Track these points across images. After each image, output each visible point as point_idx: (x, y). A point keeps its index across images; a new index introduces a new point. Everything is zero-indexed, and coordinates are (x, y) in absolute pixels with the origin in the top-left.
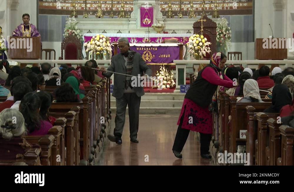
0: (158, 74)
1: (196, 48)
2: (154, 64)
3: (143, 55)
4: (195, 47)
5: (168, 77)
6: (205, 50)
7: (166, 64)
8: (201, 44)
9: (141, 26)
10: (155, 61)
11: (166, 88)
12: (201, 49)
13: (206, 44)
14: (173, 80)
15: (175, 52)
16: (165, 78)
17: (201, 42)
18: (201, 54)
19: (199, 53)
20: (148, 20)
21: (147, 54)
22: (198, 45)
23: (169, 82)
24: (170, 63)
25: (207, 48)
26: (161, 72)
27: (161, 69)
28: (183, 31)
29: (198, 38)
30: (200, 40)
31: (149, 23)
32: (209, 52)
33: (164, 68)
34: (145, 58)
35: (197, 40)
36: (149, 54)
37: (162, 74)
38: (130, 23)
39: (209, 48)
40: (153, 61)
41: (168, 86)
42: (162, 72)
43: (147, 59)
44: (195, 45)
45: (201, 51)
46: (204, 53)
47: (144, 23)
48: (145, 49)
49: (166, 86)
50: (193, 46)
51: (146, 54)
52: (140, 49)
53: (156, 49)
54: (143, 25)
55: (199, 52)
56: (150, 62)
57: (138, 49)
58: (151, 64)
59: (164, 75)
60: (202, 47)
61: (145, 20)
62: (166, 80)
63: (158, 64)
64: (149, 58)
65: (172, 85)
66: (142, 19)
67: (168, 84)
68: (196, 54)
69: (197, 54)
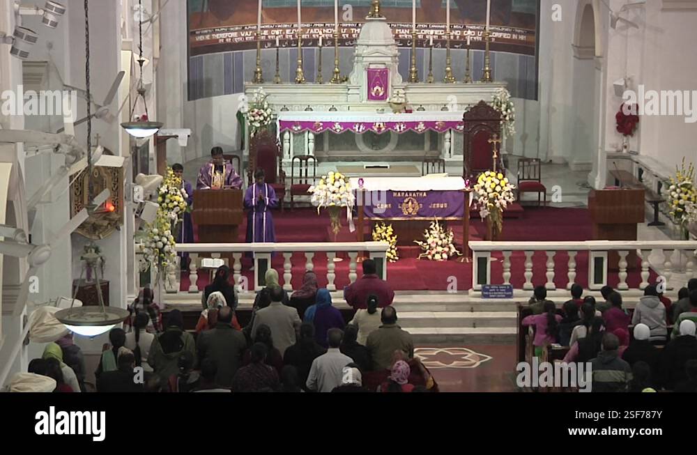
0: (428, 235)
1: (491, 195)
2: (422, 218)
3: (404, 204)
4: (488, 193)
5: (444, 240)
6: (504, 199)
7: (440, 218)
8: (498, 189)
9: (368, 98)
10: (423, 214)
11: (442, 258)
12: (499, 197)
13: (507, 189)
14: (452, 246)
15: (455, 199)
16: (440, 243)
17: (499, 184)
18: (498, 205)
19: (494, 204)
20: (379, 89)
21: (410, 203)
22: (494, 190)
23: (446, 249)
24: (447, 216)
25: (507, 194)
26: (431, 232)
27: (432, 227)
28: (436, 106)
29: (494, 179)
30: (497, 182)
31: (381, 94)
32: (511, 200)
33: (437, 225)
34: (407, 209)
35: (492, 182)
36: (412, 203)
37: (435, 235)
38: (349, 92)
39: (511, 194)
40: (418, 214)
41: (445, 256)
42: (435, 233)
43: (410, 212)
44: (489, 190)
45: (498, 200)
46: (504, 203)
47: (373, 94)
48: (407, 195)
49: (441, 256)
50: (486, 191)
51: (408, 203)
52: (399, 194)
53: (425, 194)
54: (370, 97)
55: (496, 201)
56: (415, 216)
57: (395, 194)
58: (416, 218)
59: (437, 236)
60: (500, 193)
61: (375, 89)
62: (441, 246)
63: (428, 219)
64: (413, 208)
65: (451, 254)
66: (370, 87)
67: (445, 252)
68: (490, 206)
69: (492, 205)
